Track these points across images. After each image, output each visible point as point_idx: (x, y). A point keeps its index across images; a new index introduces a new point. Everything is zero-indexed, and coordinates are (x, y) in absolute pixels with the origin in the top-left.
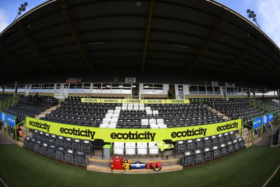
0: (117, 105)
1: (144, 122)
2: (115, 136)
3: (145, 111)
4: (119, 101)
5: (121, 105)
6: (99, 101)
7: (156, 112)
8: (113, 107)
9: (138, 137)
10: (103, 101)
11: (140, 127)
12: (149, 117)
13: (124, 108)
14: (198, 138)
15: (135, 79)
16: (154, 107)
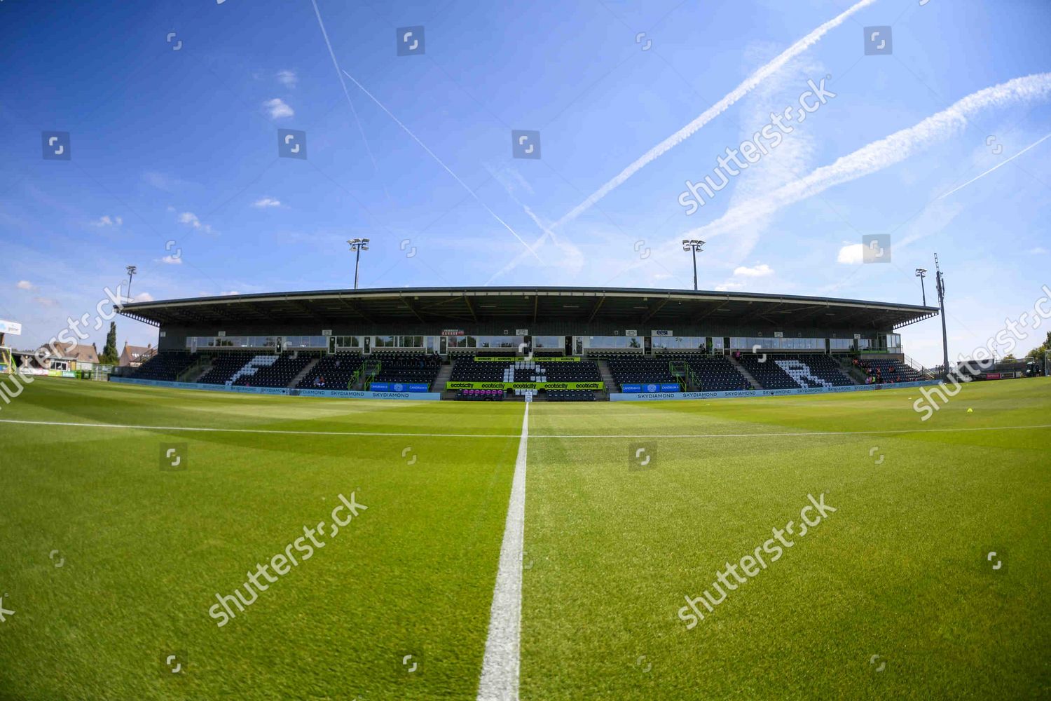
0: (511, 363)
1: (533, 378)
2: (515, 386)
3: (535, 370)
4: (512, 359)
5: (514, 364)
6: (493, 359)
7: (544, 371)
8: (507, 365)
9: (527, 387)
10: (496, 359)
11: (530, 381)
12: (536, 374)
13: (517, 367)
14: (561, 389)
15: (527, 331)
16: (543, 365)
